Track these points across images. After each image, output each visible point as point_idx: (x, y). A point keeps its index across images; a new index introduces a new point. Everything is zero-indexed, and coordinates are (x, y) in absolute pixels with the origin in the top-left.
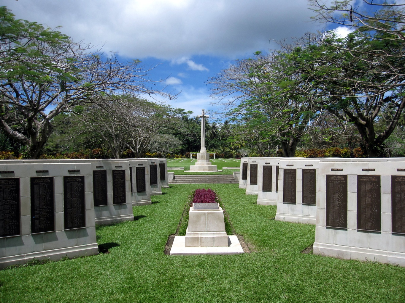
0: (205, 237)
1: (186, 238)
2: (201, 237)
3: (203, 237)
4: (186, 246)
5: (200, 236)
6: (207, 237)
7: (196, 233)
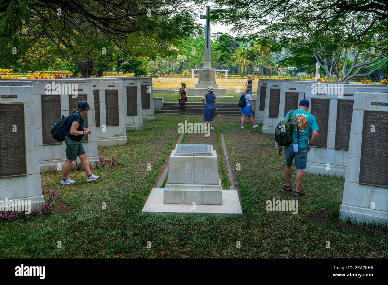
0: (191, 192)
1: (165, 191)
2: (185, 192)
3: (187, 191)
4: (164, 203)
5: (183, 190)
6: (194, 191)
7: (179, 186)
